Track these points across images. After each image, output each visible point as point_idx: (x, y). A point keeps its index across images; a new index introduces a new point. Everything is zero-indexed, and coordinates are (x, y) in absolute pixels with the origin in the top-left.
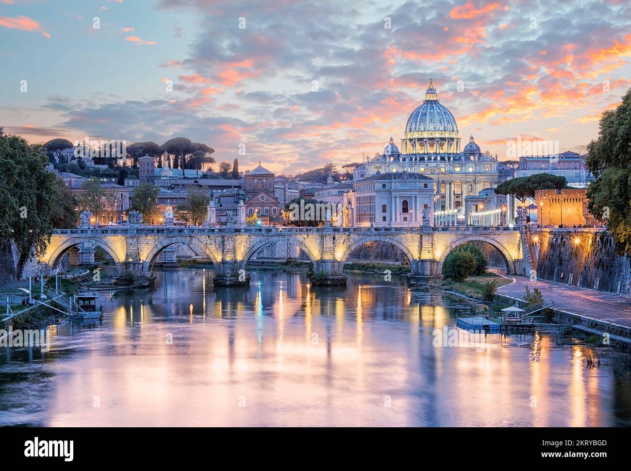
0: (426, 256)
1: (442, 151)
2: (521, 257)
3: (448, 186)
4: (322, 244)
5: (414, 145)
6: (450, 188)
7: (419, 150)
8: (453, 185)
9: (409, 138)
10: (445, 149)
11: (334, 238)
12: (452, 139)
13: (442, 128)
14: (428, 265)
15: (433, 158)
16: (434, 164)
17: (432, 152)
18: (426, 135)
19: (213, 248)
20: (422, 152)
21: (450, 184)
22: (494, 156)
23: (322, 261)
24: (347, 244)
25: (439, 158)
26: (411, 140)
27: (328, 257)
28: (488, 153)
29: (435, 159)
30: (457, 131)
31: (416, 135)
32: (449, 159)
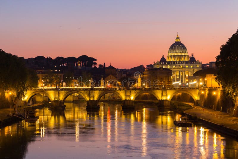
0: (164, 98)
1: (181, 60)
2: (199, 99)
3: (183, 73)
4: (126, 94)
5: (171, 58)
6: (184, 74)
7: (173, 60)
8: (185, 73)
9: (169, 55)
10: (183, 60)
11: (130, 92)
12: (185, 56)
13: (181, 52)
14: (165, 102)
15: (178, 63)
16: (178, 65)
17: (178, 60)
18: (176, 54)
19: (86, 95)
20: (174, 60)
21: (184, 72)
22: (200, 62)
23: (126, 100)
24: (135, 94)
25: (180, 63)
26: (170, 56)
27: (128, 99)
28: (198, 61)
29: (179, 63)
30: (187, 53)
31: (172, 54)
32: (184, 63)
